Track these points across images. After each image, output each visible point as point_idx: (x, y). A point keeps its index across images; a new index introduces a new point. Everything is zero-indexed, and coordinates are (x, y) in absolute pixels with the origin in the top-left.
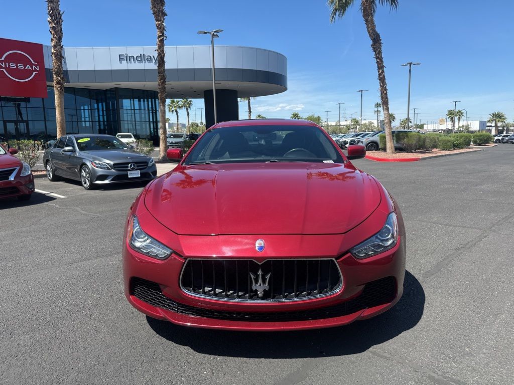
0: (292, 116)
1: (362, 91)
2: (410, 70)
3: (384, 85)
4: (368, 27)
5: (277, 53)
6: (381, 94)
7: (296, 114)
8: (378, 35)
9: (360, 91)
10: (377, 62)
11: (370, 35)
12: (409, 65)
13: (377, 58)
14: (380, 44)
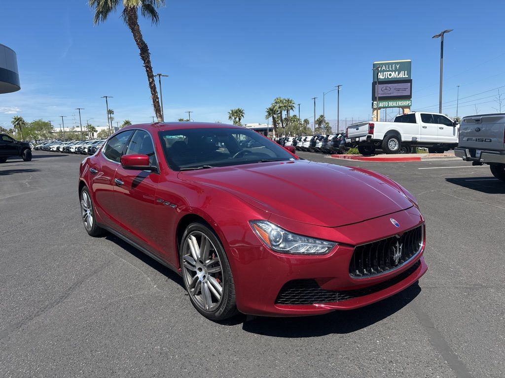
0: (13, 120)
1: (106, 97)
2: (160, 81)
3: (155, 94)
4: (134, 35)
5: (4, 46)
6: (154, 102)
7: (19, 119)
8: (146, 46)
9: (104, 97)
10: (147, 71)
11: (138, 44)
12: (158, 76)
13: (146, 67)
14: (148, 54)
